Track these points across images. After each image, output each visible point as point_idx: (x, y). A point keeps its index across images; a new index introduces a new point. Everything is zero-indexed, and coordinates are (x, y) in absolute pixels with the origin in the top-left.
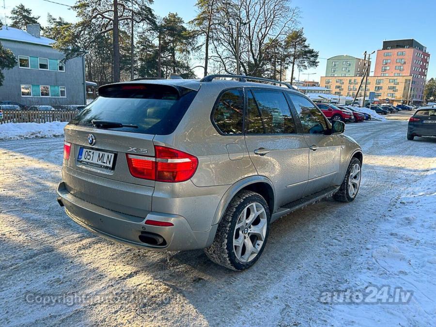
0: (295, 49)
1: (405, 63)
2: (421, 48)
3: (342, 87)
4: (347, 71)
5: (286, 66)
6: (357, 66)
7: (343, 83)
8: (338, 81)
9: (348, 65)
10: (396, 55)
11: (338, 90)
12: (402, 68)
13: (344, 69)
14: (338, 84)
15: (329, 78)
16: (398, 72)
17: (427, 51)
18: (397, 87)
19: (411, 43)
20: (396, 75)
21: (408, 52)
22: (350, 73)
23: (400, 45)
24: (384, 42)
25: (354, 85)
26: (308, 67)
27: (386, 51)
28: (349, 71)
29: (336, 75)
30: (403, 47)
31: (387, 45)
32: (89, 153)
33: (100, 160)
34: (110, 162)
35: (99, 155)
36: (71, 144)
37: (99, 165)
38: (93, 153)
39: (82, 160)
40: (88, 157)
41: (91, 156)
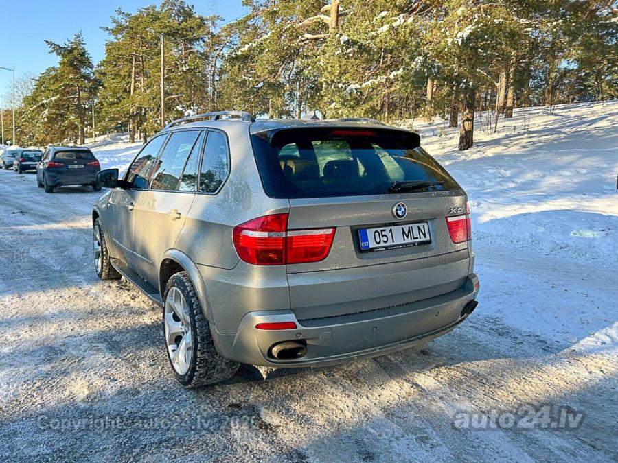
32: (384, 233)
33: (407, 237)
34: (425, 235)
35: (404, 232)
36: (334, 228)
37: (409, 244)
38: (391, 231)
39: (370, 247)
40: (382, 239)
41: (389, 235)
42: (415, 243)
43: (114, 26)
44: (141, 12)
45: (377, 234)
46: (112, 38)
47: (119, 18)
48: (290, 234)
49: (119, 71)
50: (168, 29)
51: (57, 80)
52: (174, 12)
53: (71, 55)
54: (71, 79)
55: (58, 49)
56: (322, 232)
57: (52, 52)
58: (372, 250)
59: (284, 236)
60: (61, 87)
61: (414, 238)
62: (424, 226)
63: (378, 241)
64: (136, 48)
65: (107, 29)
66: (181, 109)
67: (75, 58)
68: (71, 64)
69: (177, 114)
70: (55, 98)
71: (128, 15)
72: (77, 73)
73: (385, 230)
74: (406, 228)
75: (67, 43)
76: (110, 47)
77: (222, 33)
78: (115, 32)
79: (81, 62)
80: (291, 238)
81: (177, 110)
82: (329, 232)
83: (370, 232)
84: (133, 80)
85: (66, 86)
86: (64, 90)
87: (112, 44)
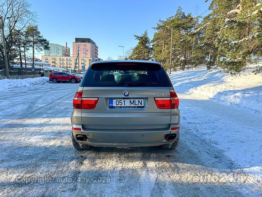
0: (33, 38)
1: (87, 51)
2: (94, 43)
3: (56, 63)
4: (58, 53)
5: (27, 48)
6: (63, 51)
7: (56, 60)
8: (53, 58)
9: (58, 49)
10: (82, 46)
11: (53, 64)
12: (86, 53)
13: (55, 52)
14: (53, 61)
15: (47, 57)
16: (85, 55)
17: (96, 45)
18: (86, 63)
19: (88, 40)
20: (84, 56)
21: (88, 45)
22: (59, 54)
23: (84, 41)
24: (76, 39)
25: (70, 62)
26: (43, 50)
27: (77, 43)
28: (59, 53)
29: (51, 55)
30: (85, 42)
31: (77, 40)
32: (121, 102)
33: (132, 104)
34: (141, 104)
35: (130, 102)
36: (98, 98)
37: (132, 106)
38: (124, 101)
39: (114, 106)
40: (119, 104)
41: (123, 103)
42: (135, 106)
43: (156, 26)
44: (168, 19)
45: (117, 102)
46: (157, 31)
47: (159, 23)
48: (83, 99)
49: (158, 44)
50: (176, 25)
51: (137, 49)
52: (180, 17)
53: (142, 40)
54: (142, 49)
55: (138, 37)
56: (94, 99)
57: (136, 39)
58: (114, 107)
59: (81, 99)
60: (138, 52)
61: (135, 105)
62: (141, 100)
63: (117, 104)
64: (165, 34)
65: (154, 28)
66: (179, 57)
67: (144, 41)
68: (142, 43)
69: (177, 59)
70: (136, 56)
71: (163, 21)
72: (144, 46)
73: (121, 101)
74: (132, 101)
75: (142, 35)
76: (156, 35)
77: (202, 23)
78: (158, 29)
79: (146, 42)
80: (83, 100)
81: (177, 58)
82: (97, 99)
83: (114, 101)
84: (163, 47)
85: (140, 51)
86: (139, 53)
87: (157, 33)
